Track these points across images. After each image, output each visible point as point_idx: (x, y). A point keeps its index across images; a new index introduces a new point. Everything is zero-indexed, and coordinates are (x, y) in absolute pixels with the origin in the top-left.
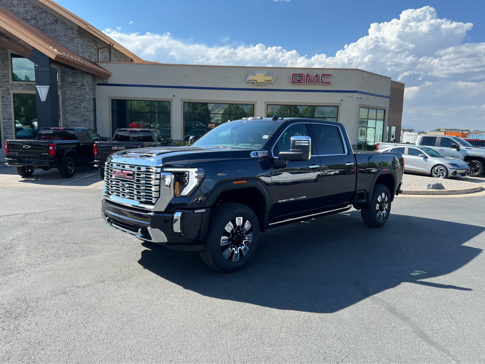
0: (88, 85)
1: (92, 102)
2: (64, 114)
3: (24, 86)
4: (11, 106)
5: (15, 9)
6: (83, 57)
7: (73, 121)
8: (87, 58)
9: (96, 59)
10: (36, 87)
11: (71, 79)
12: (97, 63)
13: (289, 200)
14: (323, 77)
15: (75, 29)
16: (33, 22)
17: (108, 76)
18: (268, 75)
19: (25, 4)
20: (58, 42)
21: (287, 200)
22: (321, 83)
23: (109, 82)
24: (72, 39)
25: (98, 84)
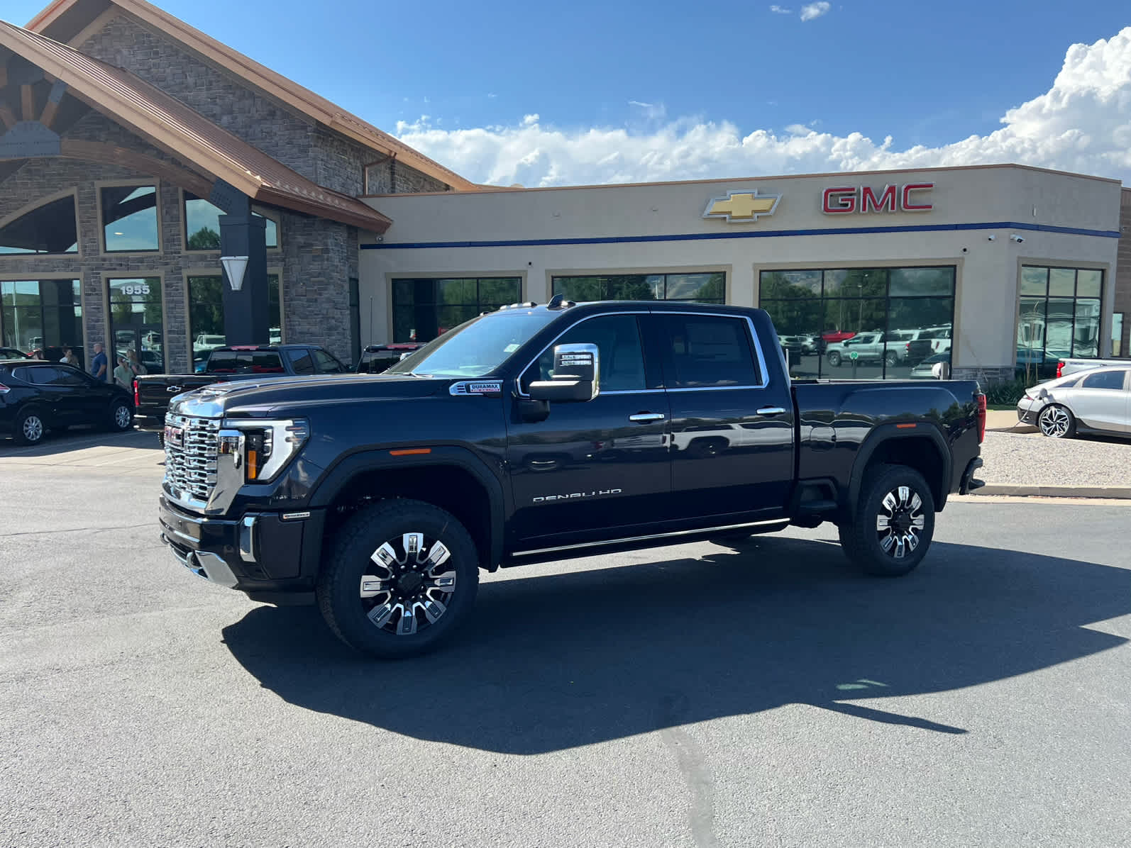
0: (338, 251)
1: (347, 287)
2: (288, 317)
3: (209, 259)
4: (185, 304)
5: (191, 95)
6: (329, 187)
7: (306, 330)
8: (338, 189)
9: (360, 190)
10: (221, 261)
11: (301, 239)
12: (361, 200)
13: (567, 496)
14: (911, 192)
15: (310, 126)
16: (225, 119)
17: (384, 226)
18: (760, 196)
19: (211, 83)
20: (275, 158)
21: (559, 497)
22: (903, 209)
23: (386, 241)
24: (304, 150)
25: (363, 247)
